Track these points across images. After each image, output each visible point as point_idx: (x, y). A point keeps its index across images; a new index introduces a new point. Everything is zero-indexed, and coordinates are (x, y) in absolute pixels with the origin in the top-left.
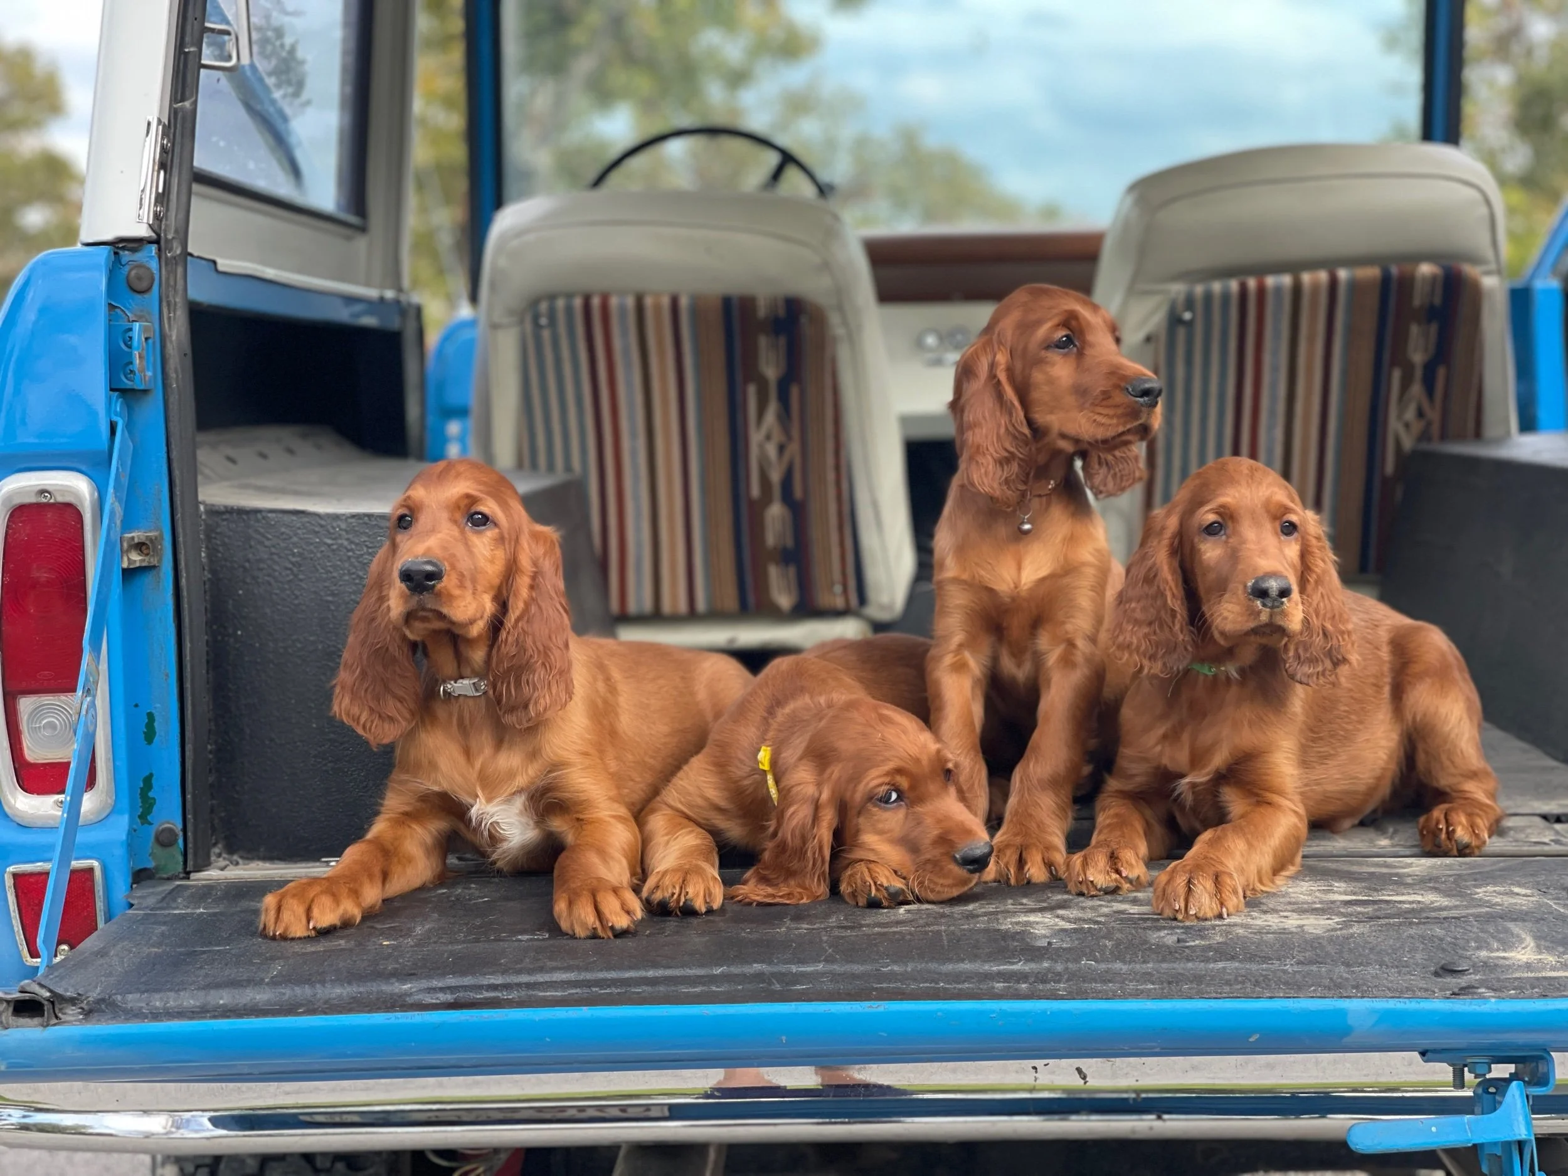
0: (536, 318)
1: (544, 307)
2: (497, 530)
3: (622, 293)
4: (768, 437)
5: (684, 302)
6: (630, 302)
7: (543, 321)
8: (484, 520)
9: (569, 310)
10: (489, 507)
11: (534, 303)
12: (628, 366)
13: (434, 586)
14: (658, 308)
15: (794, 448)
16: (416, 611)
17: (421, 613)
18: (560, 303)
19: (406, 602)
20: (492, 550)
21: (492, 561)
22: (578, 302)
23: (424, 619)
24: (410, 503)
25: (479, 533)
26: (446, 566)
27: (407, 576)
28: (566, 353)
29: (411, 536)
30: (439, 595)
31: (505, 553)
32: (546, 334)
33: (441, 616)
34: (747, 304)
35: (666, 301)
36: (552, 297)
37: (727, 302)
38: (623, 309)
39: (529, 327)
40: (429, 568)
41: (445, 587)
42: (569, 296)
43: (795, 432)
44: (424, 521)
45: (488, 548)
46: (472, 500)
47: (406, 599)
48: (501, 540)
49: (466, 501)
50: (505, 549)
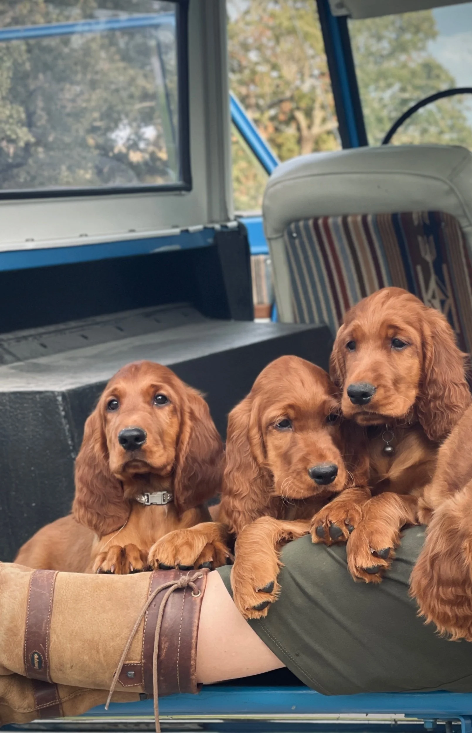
0: (290, 234)
1: (293, 226)
2: (172, 405)
3: (335, 216)
4: (434, 297)
5: (370, 219)
6: (340, 220)
7: (295, 235)
8: (165, 400)
9: (306, 227)
10: (166, 390)
11: (288, 223)
12: (346, 258)
13: (141, 445)
14: (355, 223)
15: (450, 301)
16: (130, 462)
17: (135, 463)
18: (301, 224)
19: (124, 457)
20: (170, 418)
21: (171, 426)
22: (311, 223)
23: (136, 467)
24: (116, 393)
25: (160, 408)
26: (146, 432)
27: (123, 440)
28: (310, 253)
29: (119, 414)
30: (144, 451)
31: (178, 419)
32: (297, 242)
33: (146, 465)
34: (406, 216)
35: (359, 219)
36: (297, 220)
37: (394, 216)
38: (335, 224)
39: (286, 237)
40: (135, 433)
41: (148, 446)
42: (306, 219)
43: (450, 294)
44: (126, 403)
45: (168, 418)
46: (156, 388)
47: (123, 455)
48: (174, 411)
49: (152, 390)
50: (178, 417)
